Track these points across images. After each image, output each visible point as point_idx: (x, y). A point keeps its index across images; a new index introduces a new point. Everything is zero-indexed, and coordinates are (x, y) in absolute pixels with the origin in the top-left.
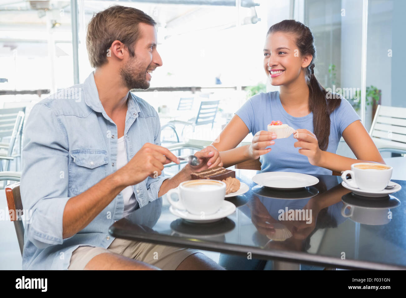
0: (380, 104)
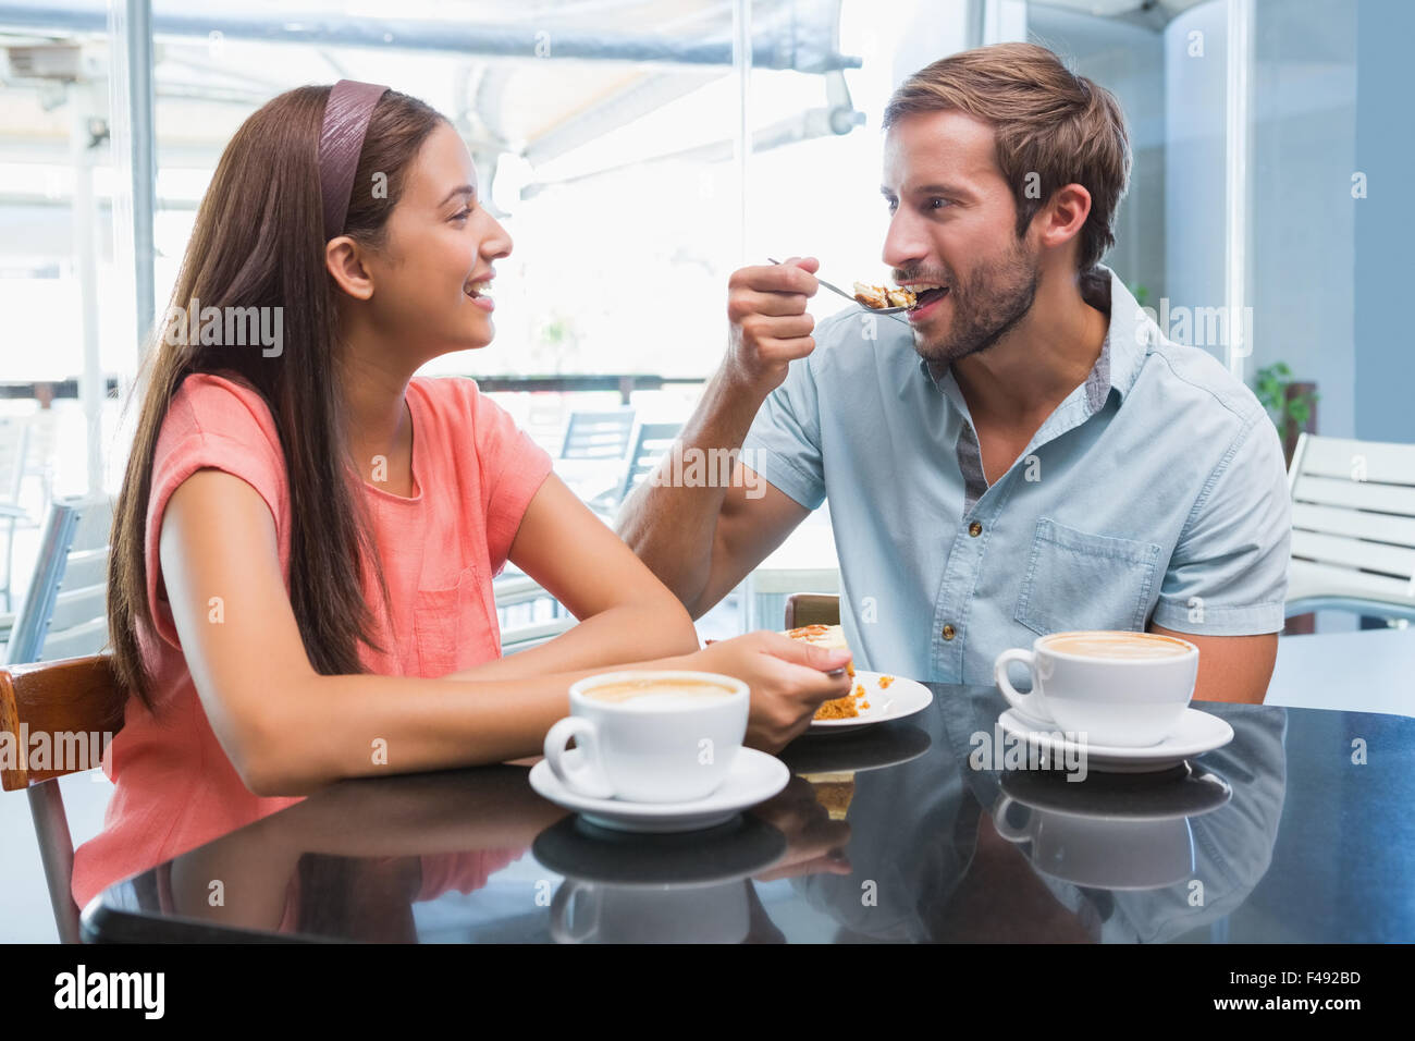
0: (1312, 430)
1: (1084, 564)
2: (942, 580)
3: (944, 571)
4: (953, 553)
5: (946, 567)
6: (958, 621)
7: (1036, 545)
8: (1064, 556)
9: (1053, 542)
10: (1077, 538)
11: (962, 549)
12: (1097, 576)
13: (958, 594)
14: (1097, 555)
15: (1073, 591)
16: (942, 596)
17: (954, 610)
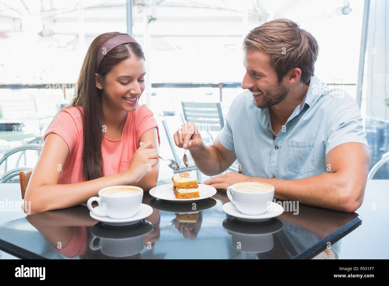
1: (302, 150)
2: (270, 163)
3: (270, 160)
4: (272, 155)
5: (270, 159)
6: (275, 174)
7: (289, 148)
8: (296, 149)
9: (293, 146)
10: (298, 144)
11: (274, 154)
12: (306, 153)
13: (274, 167)
14: (305, 147)
15: (301, 158)
16: (270, 168)
17: (273, 171)
